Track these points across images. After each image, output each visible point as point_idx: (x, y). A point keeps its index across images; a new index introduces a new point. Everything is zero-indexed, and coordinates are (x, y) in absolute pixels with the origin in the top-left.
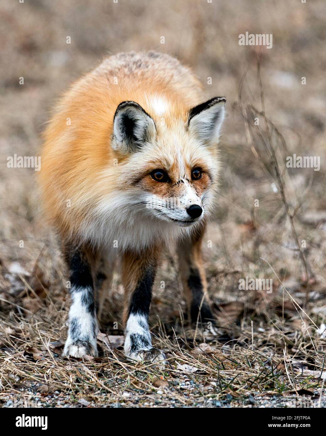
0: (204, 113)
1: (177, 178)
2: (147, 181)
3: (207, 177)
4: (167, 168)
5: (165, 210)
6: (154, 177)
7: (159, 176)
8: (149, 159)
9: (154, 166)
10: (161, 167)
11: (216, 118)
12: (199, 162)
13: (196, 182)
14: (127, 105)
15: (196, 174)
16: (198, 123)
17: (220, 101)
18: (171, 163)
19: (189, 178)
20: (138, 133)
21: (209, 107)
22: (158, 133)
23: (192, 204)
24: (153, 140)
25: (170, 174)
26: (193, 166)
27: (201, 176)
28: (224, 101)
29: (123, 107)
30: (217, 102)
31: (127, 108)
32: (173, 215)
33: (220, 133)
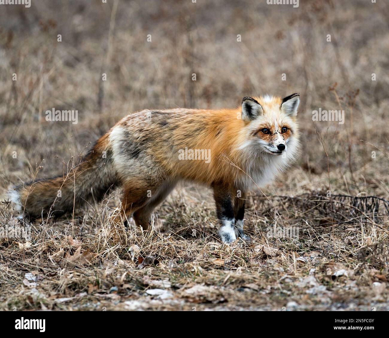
0: (288, 101)
1: (274, 131)
2: (260, 134)
3: (290, 131)
4: (269, 128)
5: (268, 147)
6: (263, 132)
7: (266, 131)
8: (260, 123)
9: (263, 127)
10: (266, 127)
11: (295, 104)
12: (286, 124)
13: (284, 134)
14: (246, 99)
15: (284, 130)
16: (286, 106)
17: (296, 95)
18: (271, 125)
19: (280, 131)
20: (254, 112)
21: (291, 98)
22: (264, 112)
23: (280, 143)
24: (262, 114)
25: (271, 130)
26: (282, 126)
27: (287, 131)
28: (298, 95)
29: (245, 100)
30: (295, 96)
31: (246, 100)
32: (272, 149)
33: (298, 111)
